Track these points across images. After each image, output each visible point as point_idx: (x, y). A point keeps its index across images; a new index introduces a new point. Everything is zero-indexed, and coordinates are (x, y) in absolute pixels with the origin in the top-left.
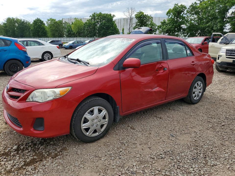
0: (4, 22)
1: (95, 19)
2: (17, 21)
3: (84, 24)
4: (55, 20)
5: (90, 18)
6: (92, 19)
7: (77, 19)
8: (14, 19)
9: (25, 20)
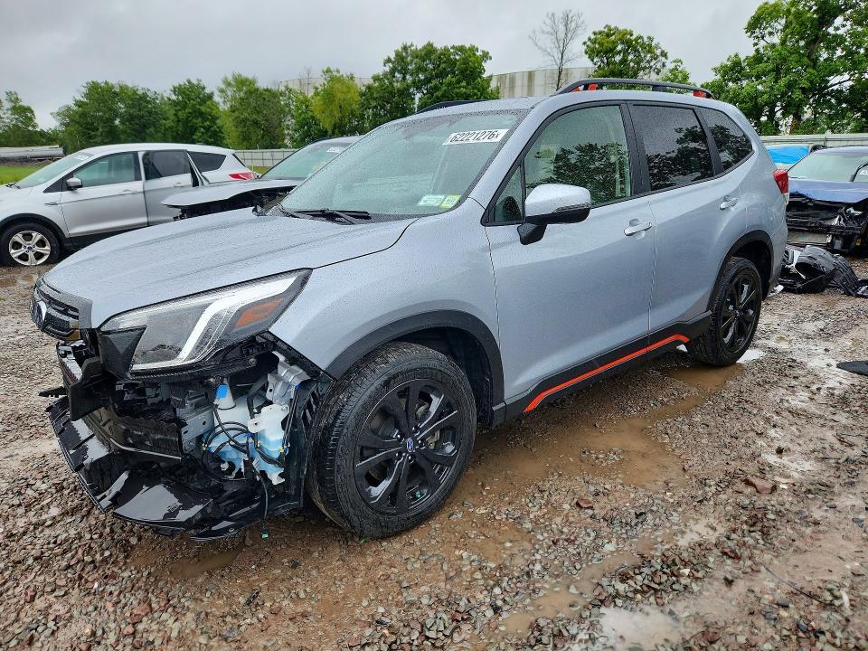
0: (79, 98)
1: (404, 72)
2: (123, 94)
3: (362, 95)
4: (252, 82)
5: (387, 69)
6: (393, 71)
7: (335, 74)
8: (113, 87)
9: (148, 90)
